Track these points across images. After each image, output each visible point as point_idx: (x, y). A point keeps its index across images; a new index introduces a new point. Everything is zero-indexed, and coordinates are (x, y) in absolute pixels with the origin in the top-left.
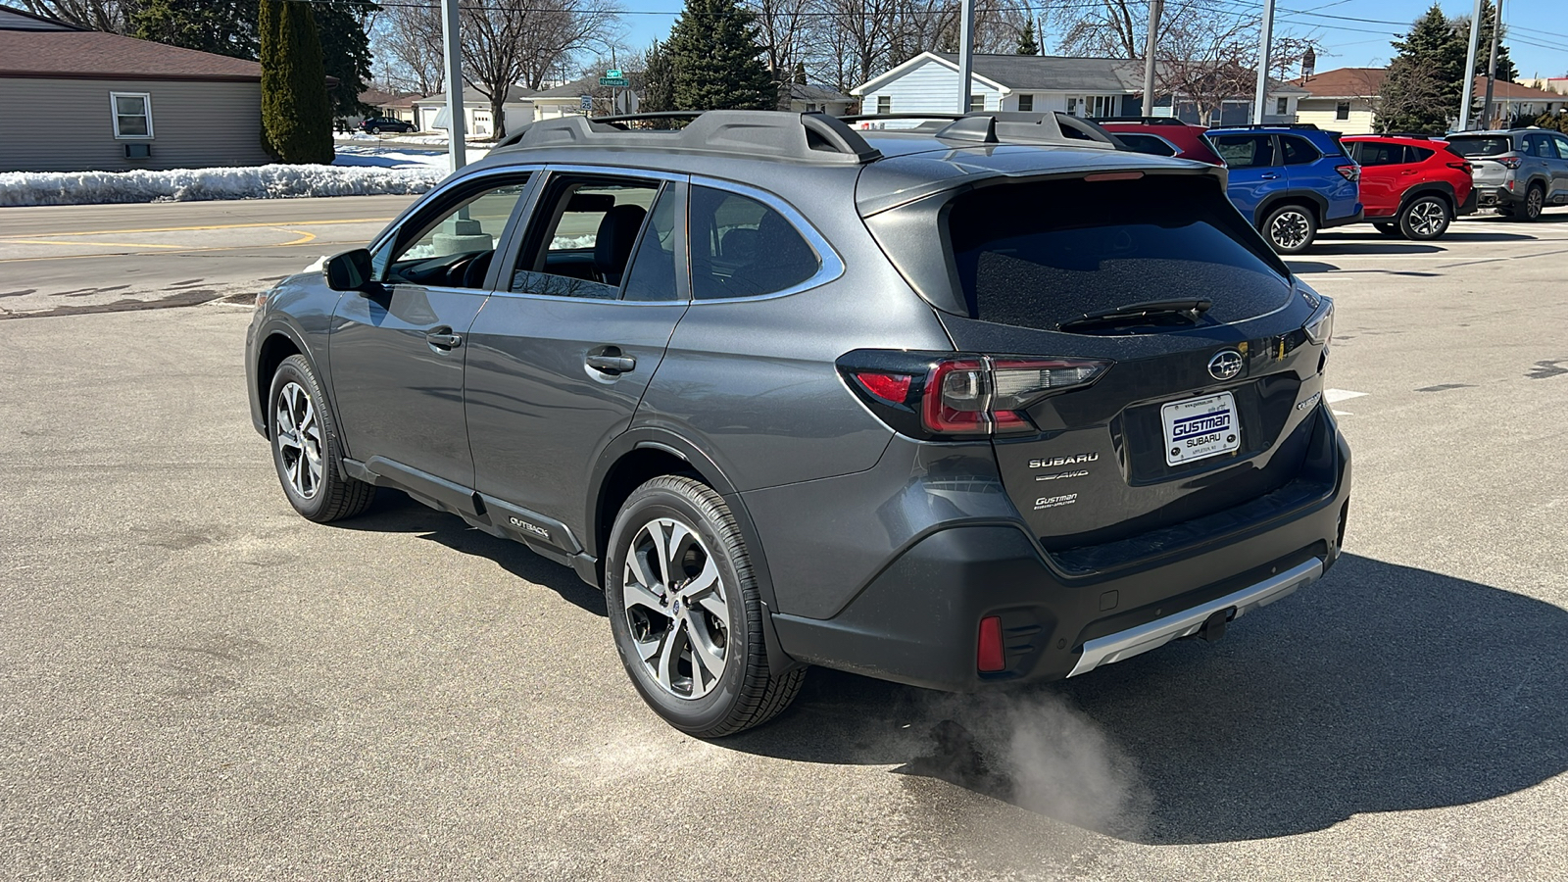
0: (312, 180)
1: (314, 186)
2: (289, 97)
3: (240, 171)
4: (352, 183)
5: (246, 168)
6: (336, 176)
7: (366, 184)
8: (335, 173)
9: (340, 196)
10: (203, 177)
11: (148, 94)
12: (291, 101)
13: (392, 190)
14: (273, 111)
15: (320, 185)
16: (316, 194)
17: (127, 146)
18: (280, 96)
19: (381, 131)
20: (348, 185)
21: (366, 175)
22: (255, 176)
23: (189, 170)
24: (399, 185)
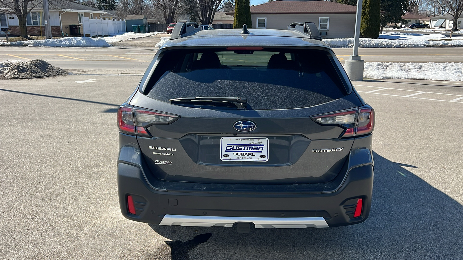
0: (363, 43)
1: (363, 45)
2: (368, 18)
3: (341, 40)
4: (375, 44)
5: (344, 39)
6: (371, 42)
7: (379, 44)
8: (370, 41)
9: (370, 48)
10: (331, 41)
11: (329, 18)
12: (368, 19)
13: (388, 46)
14: (362, 22)
15: (365, 44)
16: (363, 47)
17: (321, 32)
18: (365, 17)
19: (416, 28)
20: (373, 45)
21: (380, 41)
22: (346, 41)
23: (328, 39)
24: (390, 45)
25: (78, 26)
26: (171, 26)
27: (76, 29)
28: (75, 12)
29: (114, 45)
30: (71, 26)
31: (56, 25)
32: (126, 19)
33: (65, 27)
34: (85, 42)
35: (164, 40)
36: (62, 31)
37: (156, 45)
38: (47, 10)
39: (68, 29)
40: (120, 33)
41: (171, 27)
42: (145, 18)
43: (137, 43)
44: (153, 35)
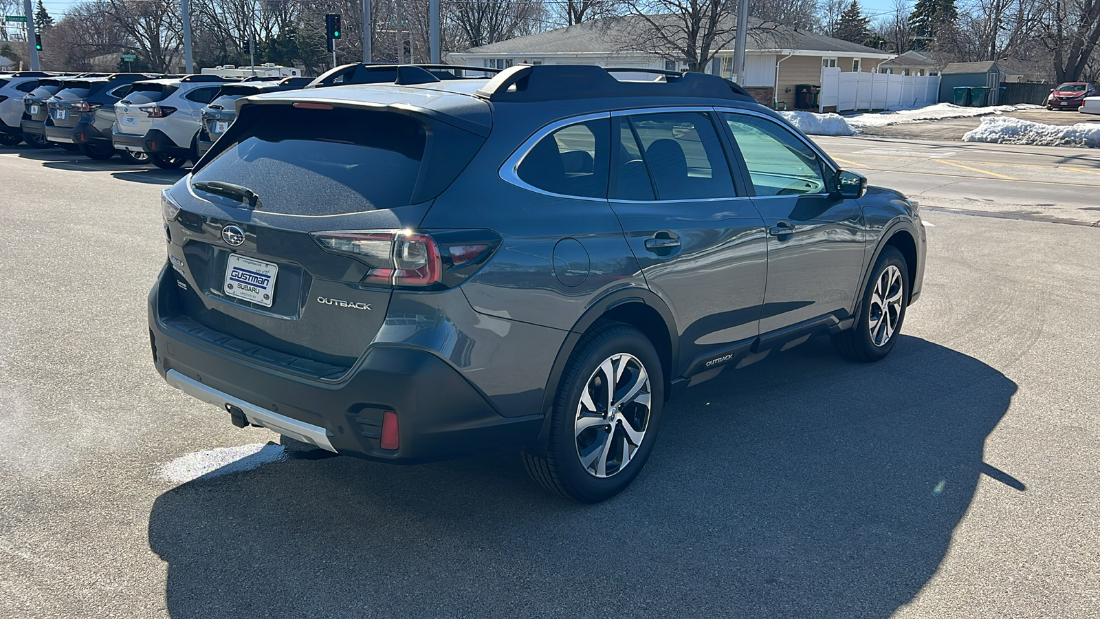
25: (814, 86)
26: (1061, 90)
27: (808, 95)
28: (814, 55)
29: (866, 132)
30: (799, 88)
31: (765, 86)
32: (943, 73)
33: (785, 88)
34: (799, 122)
35: (988, 125)
36: (776, 98)
37: (966, 134)
38: (742, 52)
39: (792, 95)
40: (915, 105)
41: (1061, 93)
42: (994, 69)
43: (929, 131)
44: (1001, 112)
